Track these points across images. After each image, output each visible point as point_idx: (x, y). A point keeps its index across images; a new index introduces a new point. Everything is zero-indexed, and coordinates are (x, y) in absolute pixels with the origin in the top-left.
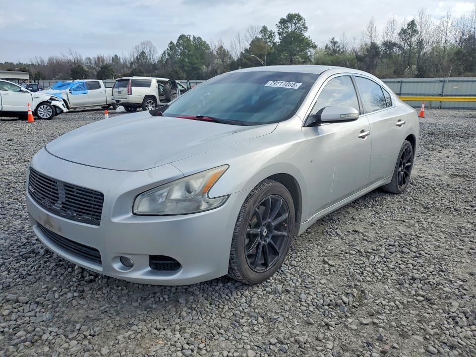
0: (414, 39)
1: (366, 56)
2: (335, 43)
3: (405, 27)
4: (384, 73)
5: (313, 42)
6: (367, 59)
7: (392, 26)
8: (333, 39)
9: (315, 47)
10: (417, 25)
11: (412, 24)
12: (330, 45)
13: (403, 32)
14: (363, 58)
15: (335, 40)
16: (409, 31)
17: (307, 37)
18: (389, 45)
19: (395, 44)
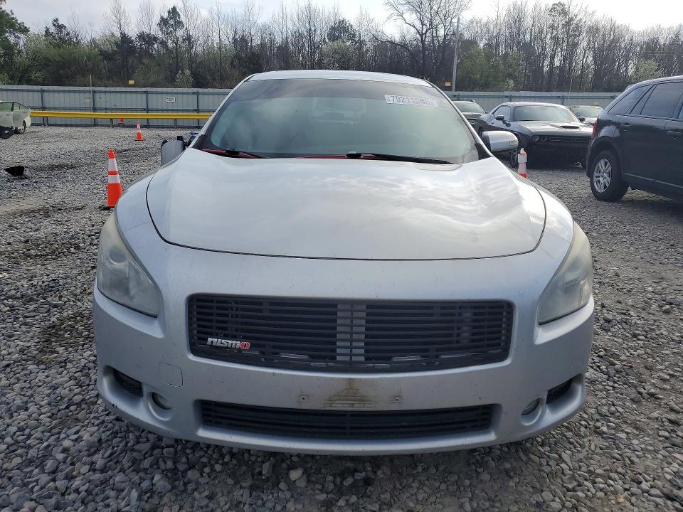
0: (180, 33)
1: (114, 53)
2: (60, 27)
3: (166, 15)
4: (152, 80)
5: (19, 22)
6: (118, 57)
7: (148, 10)
8: (56, 20)
9: (25, 30)
10: (181, 14)
11: (174, 12)
12: (52, 29)
13: (164, 22)
14: (110, 54)
15: (61, 22)
16: (172, 22)
17: (8, 11)
18: (147, 39)
19: (155, 39)
